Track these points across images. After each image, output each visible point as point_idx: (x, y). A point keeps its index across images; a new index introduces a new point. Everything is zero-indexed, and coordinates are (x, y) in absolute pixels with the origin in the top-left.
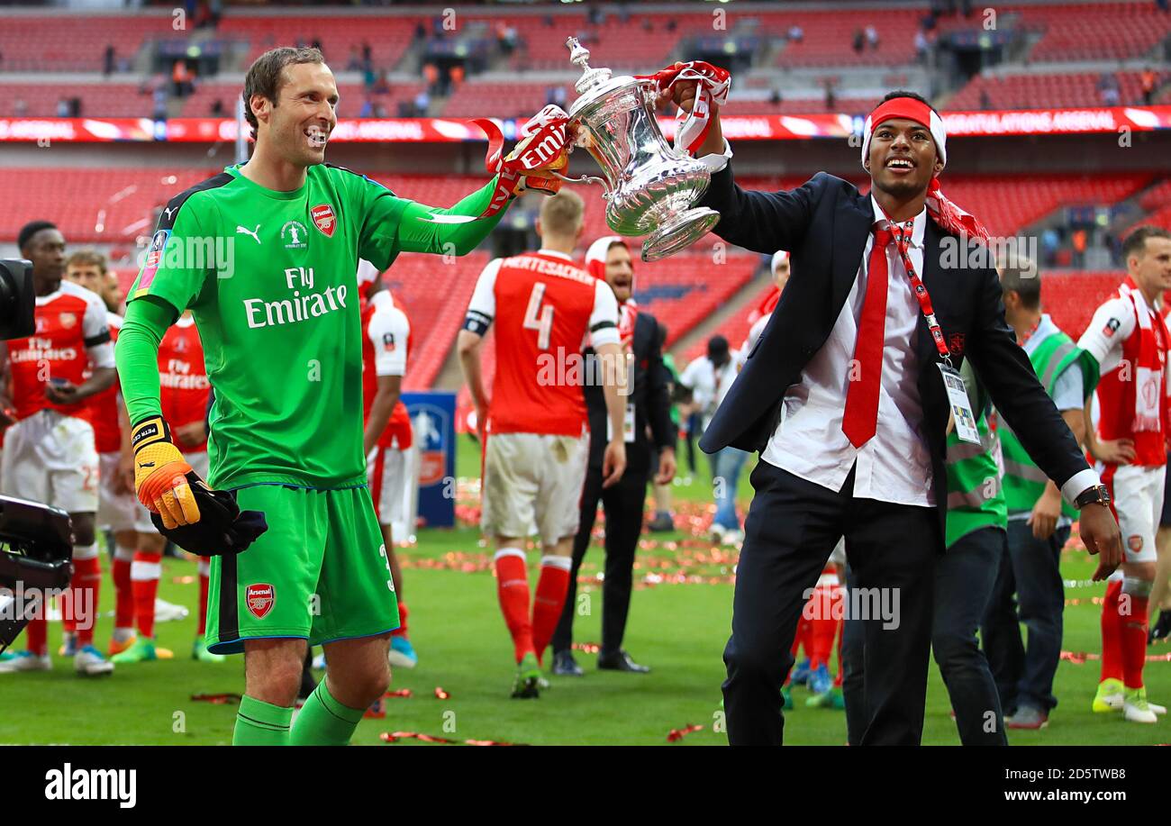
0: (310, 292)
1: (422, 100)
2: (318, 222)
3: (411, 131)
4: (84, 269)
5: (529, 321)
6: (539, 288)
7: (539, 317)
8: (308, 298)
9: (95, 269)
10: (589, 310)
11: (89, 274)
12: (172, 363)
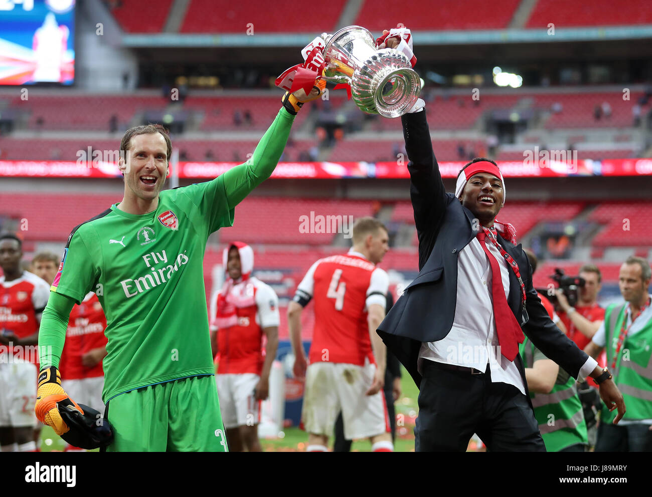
0: (165, 266)
1: (314, 152)
2: (165, 222)
3: (305, 171)
4: (44, 264)
5: (331, 294)
6: (338, 273)
7: (337, 290)
8: (164, 269)
9: (52, 264)
10: (367, 285)
11: (48, 268)
12: (78, 322)
